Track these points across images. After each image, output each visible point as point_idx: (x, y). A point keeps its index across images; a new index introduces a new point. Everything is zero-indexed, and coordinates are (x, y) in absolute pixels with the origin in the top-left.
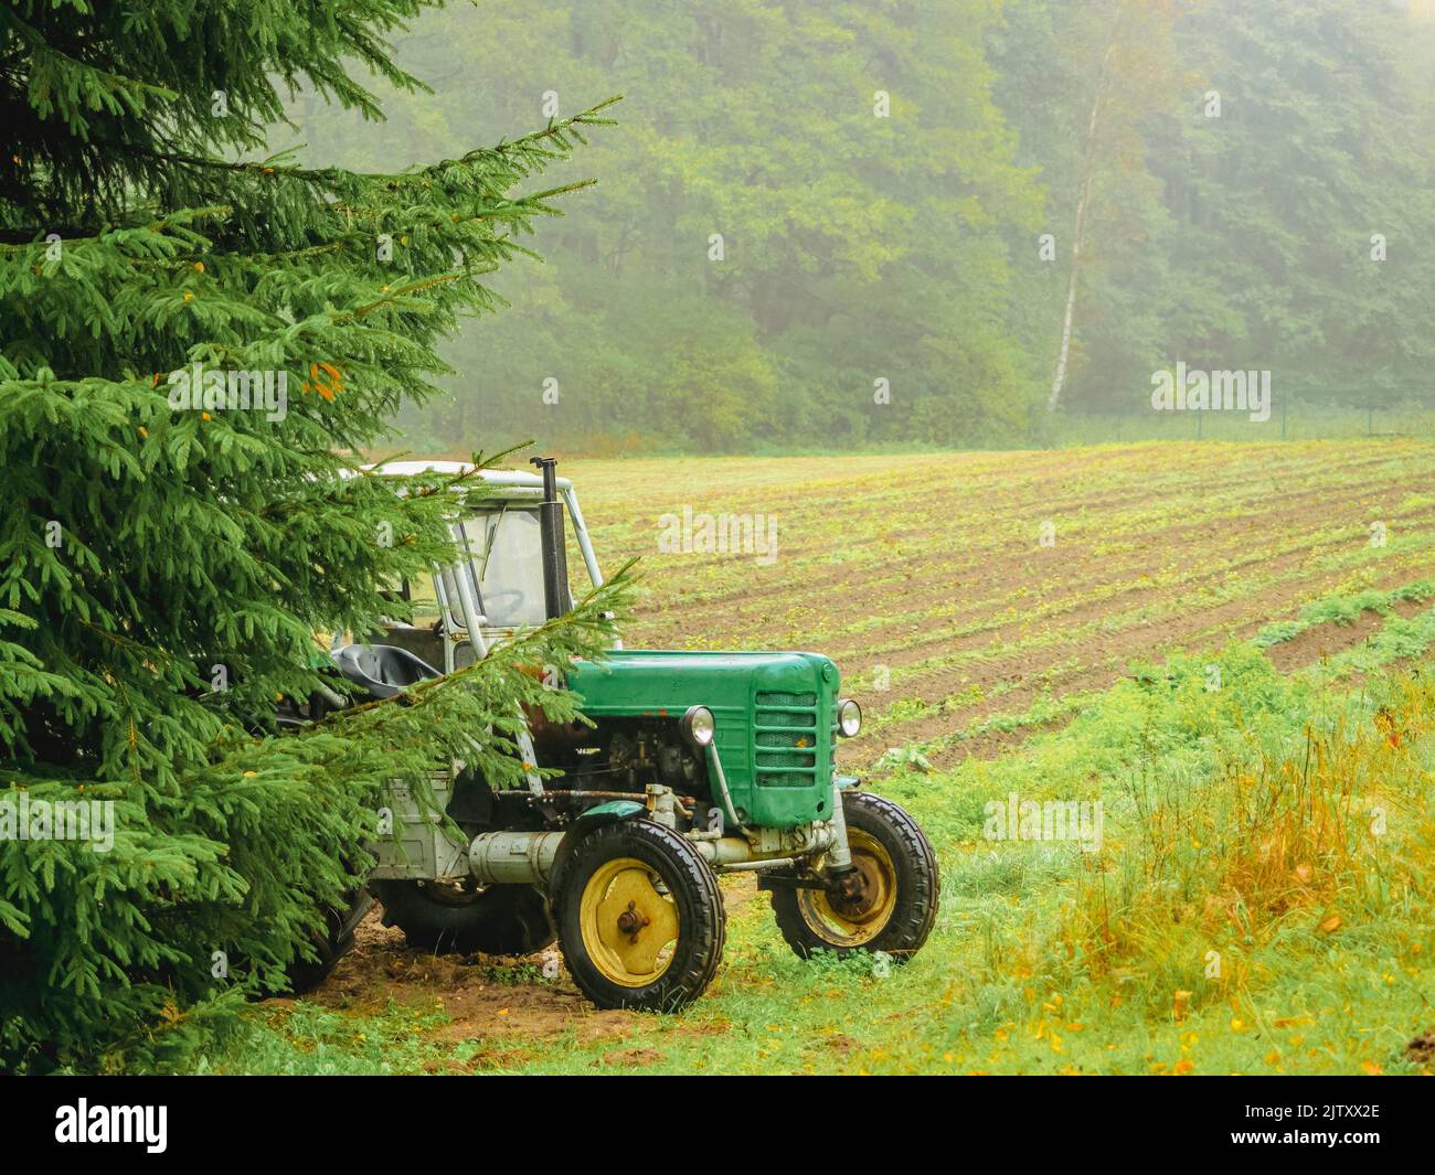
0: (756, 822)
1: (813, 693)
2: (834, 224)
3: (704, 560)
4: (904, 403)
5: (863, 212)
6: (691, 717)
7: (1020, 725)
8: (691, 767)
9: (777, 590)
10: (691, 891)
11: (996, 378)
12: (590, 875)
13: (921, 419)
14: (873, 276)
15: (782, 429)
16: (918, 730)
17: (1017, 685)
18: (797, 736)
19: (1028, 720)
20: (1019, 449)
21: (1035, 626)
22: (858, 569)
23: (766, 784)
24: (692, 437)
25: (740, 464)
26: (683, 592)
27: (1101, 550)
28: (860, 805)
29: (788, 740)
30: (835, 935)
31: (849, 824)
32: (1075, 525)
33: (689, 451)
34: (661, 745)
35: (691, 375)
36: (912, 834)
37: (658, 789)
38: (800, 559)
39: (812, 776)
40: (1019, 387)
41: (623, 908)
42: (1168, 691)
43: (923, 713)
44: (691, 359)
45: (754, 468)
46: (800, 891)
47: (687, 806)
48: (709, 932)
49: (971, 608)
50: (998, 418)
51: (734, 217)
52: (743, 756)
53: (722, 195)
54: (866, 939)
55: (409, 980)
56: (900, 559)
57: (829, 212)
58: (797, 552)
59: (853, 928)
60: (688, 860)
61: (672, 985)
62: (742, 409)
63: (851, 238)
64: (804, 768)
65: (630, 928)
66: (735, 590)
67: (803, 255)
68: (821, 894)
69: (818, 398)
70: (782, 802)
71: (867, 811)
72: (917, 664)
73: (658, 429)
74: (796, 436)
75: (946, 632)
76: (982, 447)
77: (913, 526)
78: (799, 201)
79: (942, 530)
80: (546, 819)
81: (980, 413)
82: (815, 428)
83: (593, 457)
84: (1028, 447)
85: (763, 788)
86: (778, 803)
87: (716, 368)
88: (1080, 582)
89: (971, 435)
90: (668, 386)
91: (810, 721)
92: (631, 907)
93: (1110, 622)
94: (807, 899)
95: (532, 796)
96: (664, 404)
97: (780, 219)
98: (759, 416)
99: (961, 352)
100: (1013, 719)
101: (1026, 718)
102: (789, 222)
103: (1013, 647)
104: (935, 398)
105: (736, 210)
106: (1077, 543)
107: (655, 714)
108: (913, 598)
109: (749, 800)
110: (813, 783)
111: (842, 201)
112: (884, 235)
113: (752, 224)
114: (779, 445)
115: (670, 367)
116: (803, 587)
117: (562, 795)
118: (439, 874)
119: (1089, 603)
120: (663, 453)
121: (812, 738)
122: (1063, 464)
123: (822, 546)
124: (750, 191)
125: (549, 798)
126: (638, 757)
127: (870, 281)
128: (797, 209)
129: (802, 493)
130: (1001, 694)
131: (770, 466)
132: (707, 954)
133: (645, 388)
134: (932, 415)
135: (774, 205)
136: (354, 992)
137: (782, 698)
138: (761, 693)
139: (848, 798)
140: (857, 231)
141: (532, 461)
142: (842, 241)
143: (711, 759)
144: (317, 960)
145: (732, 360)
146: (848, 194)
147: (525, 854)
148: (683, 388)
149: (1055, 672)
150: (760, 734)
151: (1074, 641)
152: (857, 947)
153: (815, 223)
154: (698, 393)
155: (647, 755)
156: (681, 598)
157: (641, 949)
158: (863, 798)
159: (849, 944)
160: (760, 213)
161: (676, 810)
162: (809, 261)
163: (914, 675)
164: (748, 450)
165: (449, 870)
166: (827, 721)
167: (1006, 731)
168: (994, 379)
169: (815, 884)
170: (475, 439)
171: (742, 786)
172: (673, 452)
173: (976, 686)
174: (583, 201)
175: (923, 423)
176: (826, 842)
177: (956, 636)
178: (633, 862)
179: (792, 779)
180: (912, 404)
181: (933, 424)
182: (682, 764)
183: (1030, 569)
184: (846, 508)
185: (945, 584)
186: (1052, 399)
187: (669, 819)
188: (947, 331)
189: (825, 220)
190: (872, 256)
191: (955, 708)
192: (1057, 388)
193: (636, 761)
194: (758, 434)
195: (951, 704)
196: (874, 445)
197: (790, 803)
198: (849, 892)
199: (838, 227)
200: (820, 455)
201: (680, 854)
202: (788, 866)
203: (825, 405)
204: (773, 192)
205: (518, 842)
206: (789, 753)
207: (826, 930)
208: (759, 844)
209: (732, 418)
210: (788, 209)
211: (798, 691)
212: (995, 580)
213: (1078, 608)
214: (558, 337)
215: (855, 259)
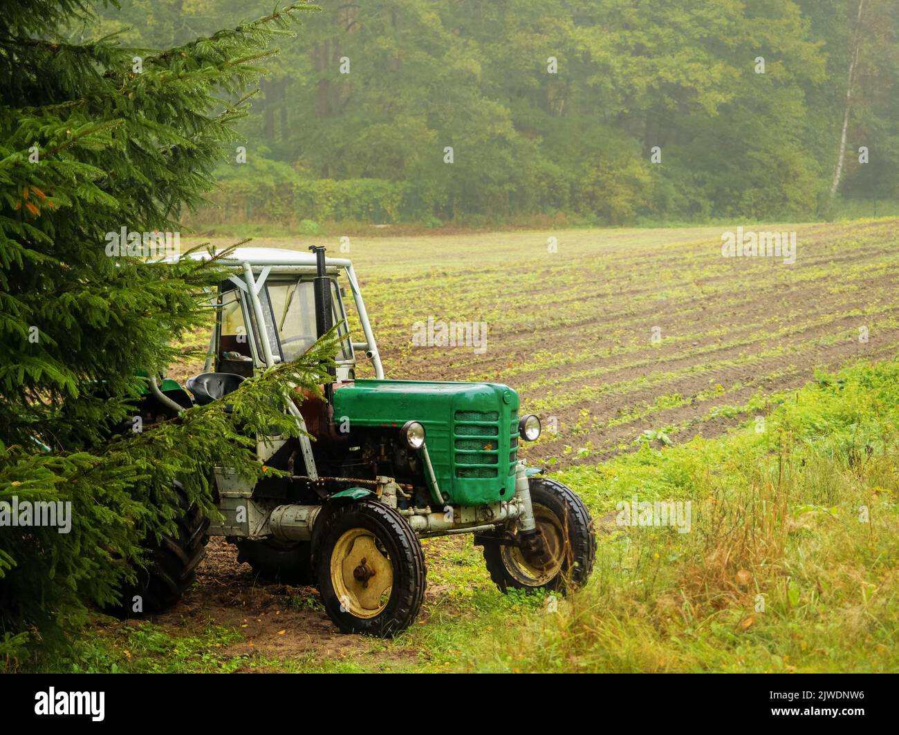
0: (456, 502)
1: (496, 412)
2: (687, 79)
3: (575, 297)
4: (736, 193)
5: (707, 72)
6: (407, 429)
7: (740, 413)
8: (414, 462)
9: (616, 318)
10: (400, 552)
11: (796, 175)
12: (337, 539)
13: (747, 203)
14: (714, 112)
15: (657, 210)
16: (675, 415)
17: (749, 384)
18: (484, 442)
19: (746, 410)
20: (810, 222)
21: (773, 343)
22: (673, 303)
23: (462, 476)
24: (598, 216)
25: (625, 233)
26: (552, 319)
27: (835, 290)
28: (542, 489)
29: (479, 445)
30: (526, 577)
31: (533, 500)
32: (823, 274)
33: (596, 224)
34: (396, 446)
35: (598, 176)
36: (576, 509)
37: (384, 479)
38: (638, 296)
39: (495, 470)
40: (811, 183)
41: (358, 563)
42: (837, 391)
43: (680, 404)
44: (598, 166)
45: (634, 236)
46: (503, 547)
47: (406, 491)
48: (412, 582)
49: (738, 329)
50: (797, 203)
51: (624, 76)
52: (447, 457)
53: (616, 63)
54: (545, 581)
55: (231, 605)
56: (702, 296)
57: (685, 72)
58: (638, 292)
59: (538, 573)
60: (399, 531)
61: (388, 618)
62: (630, 198)
63: (700, 89)
64: (490, 465)
65: (362, 577)
66: (588, 318)
67: (668, 100)
68: (517, 550)
69: (681, 190)
70: (474, 488)
71: (546, 492)
72: (686, 370)
73: (577, 211)
74: (666, 215)
75: (715, 347)
76: (786, 221)
77: (719, 274)
78: (665, 66)
79: (736, 276)
80: (319, 496)
81: (785, 199)
82: (678, 209)
83: (534, 229)
84: (816, 220)
85: (460, 479)
86: (472, 488)
87: (614, 172)
88: (815, 311)
89: (779, 212)
90: (584, 184)
91: (494, 431)
92: (364, 561)
93: (825, 339)
94: (508, 552)
95: (310, 481)
96: (581, 195)
97: (654, 76)
98: (641, 202)
99: (772, 160)
100: (735, 409)
101: (745, 408)
102: (659, 79)
103: (755, 357)
104: (756, 190)
105: (625, 72)
106: (822, 285)
107: (389, 425)
108: (702, 323)
109: (451, 487)
110: (496, 475)
111: (693, 65)
112: (720, 86)
113: (636, 80)
114: (656, 220)
115: (585, 171)
116: (634, 315)
117: (331, 480)
118: (251, 533)
119: (816, 327)
120: (580, 226)
121: (495, 444)
122: (832, 232)
123: (656, 288)
124: (635, 60)
125: (321, 482)
126: (380, 455)
127: (712, 116)
128: (665, 71)
129: (659, 252)
130: (737, 390)
131: (643, 234)
132: (411, 597)
133: (568, 185)
134: (754, 200)
135: (650, 69)
136: (192, 614)
137: (473, 415)
138: (459, 412)
139: (534, 483)
140: (703, 84)
141: (310, 248)
142: (694, 91)
143: (424, 458)
144: (119, 603)
145: (624, 167)
146: (698, 60)
147: (304, 521)
148: (593, 185)
149: (775, 375)
150: (458, 440)
151: (799, 353)
152: (539, 587)
153: (675, 79)
154: (603, 188)
155: (386, 454)
156: (551, 323)
157: (370, 592)
158: (544, 483)
159: (535, 584)
160: (641, 73)
161: (398, 493)
162: (670, 103)
163: (682, 377)
164: (635, 223)
165: (258, 530)
166: (507, 431)
167: (730, 417)
168: (794, 177)
169: (511, 543)
170: (460, 218)
171: (446, 477)
172: (586, 225)
173: (719, 385)
174: (527, 67)
175: (748, 205)
176: (516, 514)
177: (720, 350)
178: (364, 531)
179: (482, 472)
180: (741, 194)
181: (755, 206)
182: (408, 460)
183: (785, 303)
184: (680, 262)
185: (726, 313)
186: (833, 190)
187: (392, 501)
188: (763, 147)
189: (682, 77)
190: (713, 100)
191: (703, 400)
192: (836, 183)
193: (378, 458)
194: (642, 214)
195: (701, 397)
196: (715, 220)
197: (480, 489)
198: (534, 548)
199: (691, 82)
200: (680, 226)
201: (394, 526)
202: (490, 530)
203: (684, 194)
204: (649, 60)
205: (300, 513)
206: (479, 454)
207: (520, 574)
208: (460, 517)
209: (624, 203)
210: (659, 71)
211: (485, 410)
212: (760, 311)
213: (808, 330)
214: (514, 154)
215: (701, 102)
